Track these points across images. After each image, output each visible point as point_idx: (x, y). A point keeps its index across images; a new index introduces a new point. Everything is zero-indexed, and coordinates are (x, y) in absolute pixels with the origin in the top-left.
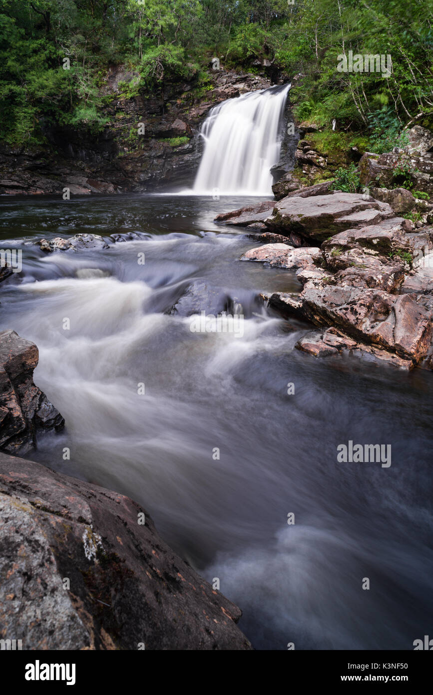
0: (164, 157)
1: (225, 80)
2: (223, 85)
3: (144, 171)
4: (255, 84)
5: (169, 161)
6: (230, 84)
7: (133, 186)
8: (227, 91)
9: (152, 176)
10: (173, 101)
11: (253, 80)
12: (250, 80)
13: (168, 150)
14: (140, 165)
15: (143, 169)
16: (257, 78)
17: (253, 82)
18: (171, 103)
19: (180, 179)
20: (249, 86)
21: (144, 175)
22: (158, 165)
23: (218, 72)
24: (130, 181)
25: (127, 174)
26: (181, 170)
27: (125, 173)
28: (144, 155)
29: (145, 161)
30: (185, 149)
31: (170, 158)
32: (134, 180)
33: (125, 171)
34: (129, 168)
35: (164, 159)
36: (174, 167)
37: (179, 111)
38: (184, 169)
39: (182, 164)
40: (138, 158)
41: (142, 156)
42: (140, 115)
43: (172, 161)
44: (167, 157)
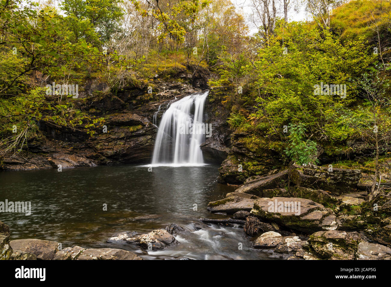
0: (125, 139)
1: (164, 88)
2: (163, 91)
3: (111, 149)
4: (184, 89)
5: (128, 141)
6: (168, 90)
7: (102, 159)
8: (166, 95)
9: (117, 152)
10: (131, 101)
11: (182, 87)
12: (180, 87)
13: (128, 134)
14: (107, 144)
15: (110, 147)
16: (184, 86)
17: (182, 88)
18: (129, 102)
19: (136, 153)
20: (180, 91)
21: (111, 151)
22: (121, 144)
23: (160, 83)
24: (100, 156)
25: (97, 150)
26: (137, 147)
27: (96, 150)
28: (110, 138)
29: (111, 142)
30: (139, 134)
31: (128, 139)
32: (102, 155)
33: (96, 148)
34: (99, 146)
35: (125, 140)
36: (132, 145)
37: (134, 107)
38: (139, 146)
39: (138, 143)
40: (106, 139)
41: (108, 138)
42: (107, 110)
43: (130, 141)
44: (127, 139)
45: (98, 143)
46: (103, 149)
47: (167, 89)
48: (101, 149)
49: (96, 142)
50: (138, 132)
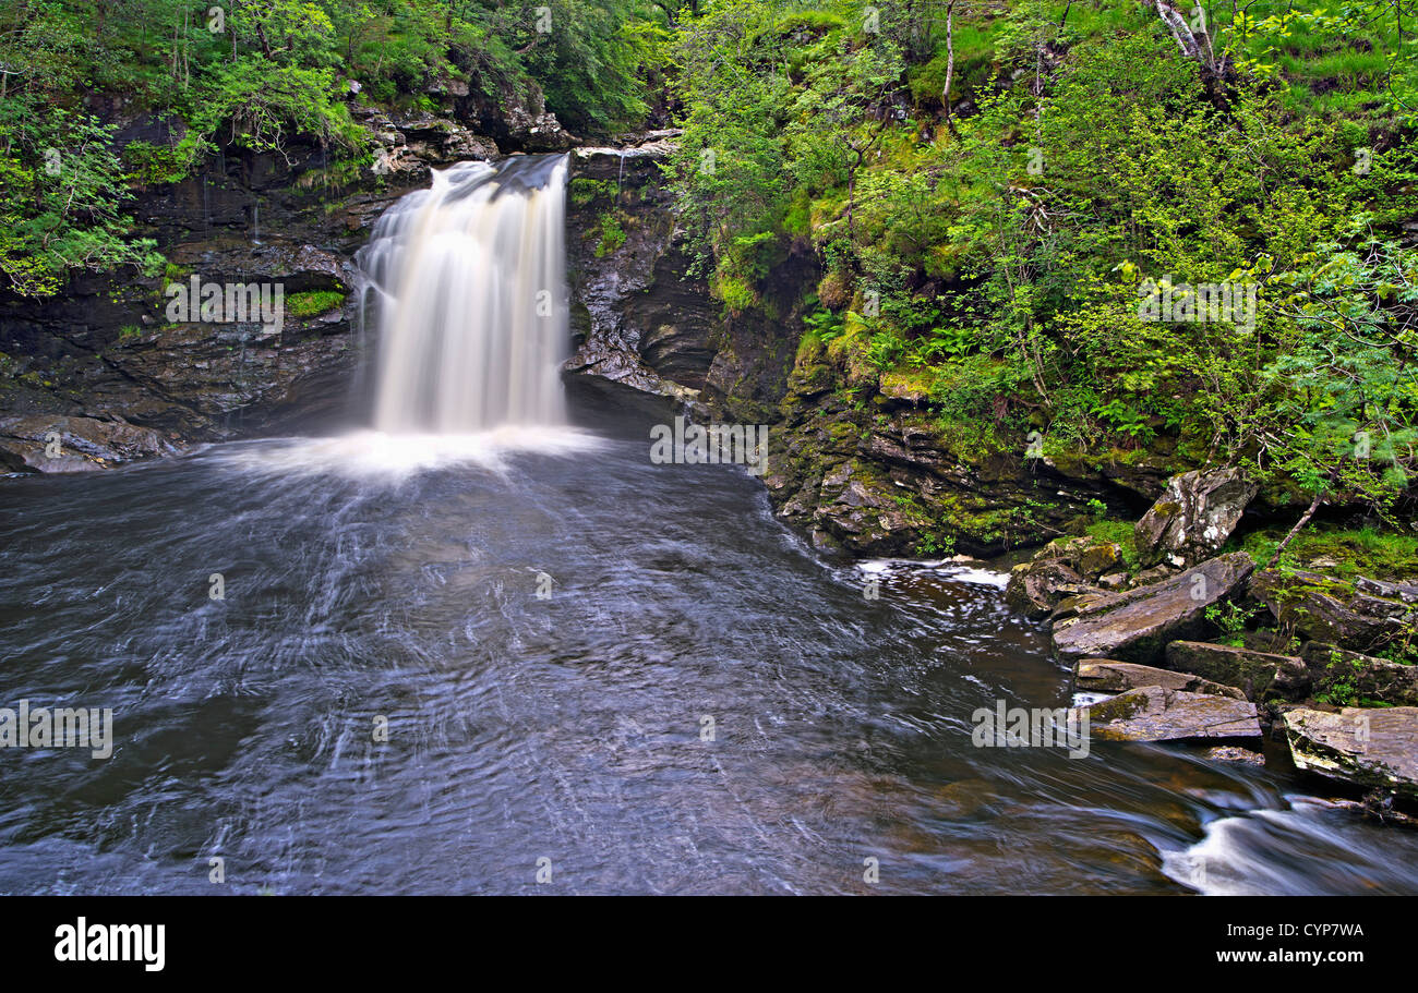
0: (277, 345)
2: (390, 151)
3: (226, 385)
4: (454, 144)
5: (290, 354)
9: (256, 397)
14: (205, 365)
15: (223, 379)
17: (450, 141)
19: (319, 398)
20: (441, 148)
21: (228, 396)
22: (261, 366)
23: (371, 116)
24: (182, 413)
25: (168, 390)
26: (327, 374)
27: (160, 389)
28: (214, 338)
29: (219, 355)
30: (333, 323)
31: (292, 344)
32: (196, 410)
33: (156, 382)
34: (169, 374)
35: (276, 349)
36: (307, 368)
37: (290, 216)
38: (333, 373)
39: (327, 360)
40: (195, 346)
41: (205, 341)
42: (185, 227)
43: (296, 353)
44: (285, 344)
45: (164, 362)
46: (195, 388)
47: (402, 145)
48: (184, 386)
49: (152, 354)
50: (327, 320)
